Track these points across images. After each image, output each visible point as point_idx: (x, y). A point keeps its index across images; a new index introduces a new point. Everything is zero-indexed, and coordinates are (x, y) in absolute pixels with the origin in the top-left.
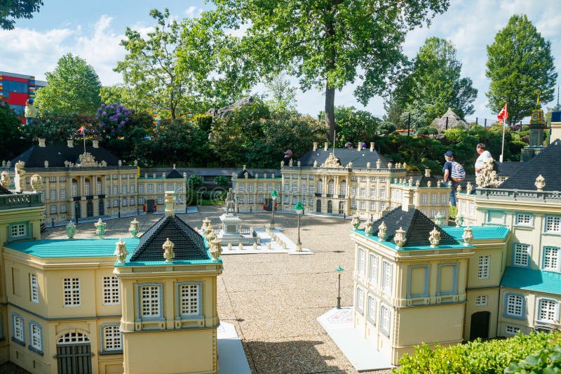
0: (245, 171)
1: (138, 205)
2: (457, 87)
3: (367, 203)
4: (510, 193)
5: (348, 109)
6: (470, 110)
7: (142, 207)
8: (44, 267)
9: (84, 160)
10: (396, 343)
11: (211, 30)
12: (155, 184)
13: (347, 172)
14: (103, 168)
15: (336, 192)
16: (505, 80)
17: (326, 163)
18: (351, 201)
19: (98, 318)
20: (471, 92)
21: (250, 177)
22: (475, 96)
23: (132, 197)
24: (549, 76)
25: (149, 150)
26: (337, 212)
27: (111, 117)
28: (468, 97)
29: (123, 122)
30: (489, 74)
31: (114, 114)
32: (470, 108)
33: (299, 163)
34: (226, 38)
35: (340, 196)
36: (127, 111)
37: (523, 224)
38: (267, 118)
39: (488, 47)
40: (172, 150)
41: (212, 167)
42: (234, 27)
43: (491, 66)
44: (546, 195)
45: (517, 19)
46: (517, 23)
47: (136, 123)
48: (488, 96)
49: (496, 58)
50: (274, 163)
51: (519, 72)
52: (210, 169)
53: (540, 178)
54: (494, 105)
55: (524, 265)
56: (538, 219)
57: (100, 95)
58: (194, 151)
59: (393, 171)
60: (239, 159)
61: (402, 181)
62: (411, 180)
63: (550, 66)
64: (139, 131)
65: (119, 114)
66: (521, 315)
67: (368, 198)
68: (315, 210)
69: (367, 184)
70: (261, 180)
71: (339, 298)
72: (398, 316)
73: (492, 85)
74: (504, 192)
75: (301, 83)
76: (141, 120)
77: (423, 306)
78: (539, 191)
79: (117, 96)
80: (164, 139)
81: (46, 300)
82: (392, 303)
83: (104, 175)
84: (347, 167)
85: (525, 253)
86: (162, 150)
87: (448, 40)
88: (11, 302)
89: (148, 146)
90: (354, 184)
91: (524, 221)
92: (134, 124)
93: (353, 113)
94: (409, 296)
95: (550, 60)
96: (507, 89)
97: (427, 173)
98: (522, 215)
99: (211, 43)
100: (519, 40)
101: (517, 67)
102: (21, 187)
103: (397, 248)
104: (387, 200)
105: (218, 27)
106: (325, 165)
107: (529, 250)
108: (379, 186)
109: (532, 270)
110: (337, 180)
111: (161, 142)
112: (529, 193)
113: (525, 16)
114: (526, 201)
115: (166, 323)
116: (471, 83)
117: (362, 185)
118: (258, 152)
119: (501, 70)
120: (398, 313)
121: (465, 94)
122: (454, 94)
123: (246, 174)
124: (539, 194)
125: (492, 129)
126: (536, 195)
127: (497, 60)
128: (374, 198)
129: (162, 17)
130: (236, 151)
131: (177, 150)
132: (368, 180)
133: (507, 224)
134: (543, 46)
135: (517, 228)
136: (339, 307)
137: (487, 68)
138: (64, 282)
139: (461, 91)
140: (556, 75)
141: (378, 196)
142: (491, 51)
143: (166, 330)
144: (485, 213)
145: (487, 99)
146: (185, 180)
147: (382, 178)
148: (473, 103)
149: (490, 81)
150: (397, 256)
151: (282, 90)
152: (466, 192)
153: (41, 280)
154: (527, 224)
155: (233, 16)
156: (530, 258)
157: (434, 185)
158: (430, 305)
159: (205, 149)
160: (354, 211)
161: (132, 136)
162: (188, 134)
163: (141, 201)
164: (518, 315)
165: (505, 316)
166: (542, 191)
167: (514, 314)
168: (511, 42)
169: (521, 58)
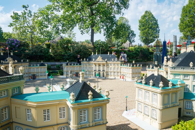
0: (68, 63)
1: (29, 76)
2: (129, 33)
3: (113, 73)
4: (182, 68)
5: (98, 41)
6: (134, 41)
7: (31, 77)
8: (36, 106)
9: (9, 60)
10: (160, 121)
11: (49, 12)
12: (35, 69)
13: (105, 62)
14: (16, 63)
15: (101, 70)
16: (144, 31)
17: (98, 59)
18: (107, 72)
19: (58, 124)
20: (134, 35)
21: (70, 65)
22: (135, 36)
23: (27, 74)
24: (157, 30)
25: (28, 56)
26: (102, 76)
27: (13, 44)
28: (133, 37)
29: (17, 45)
30: (139, 29)
31: (14, 42)
32: (133, 40)
33: (88, 60)
34: (55, 15)
35: (103, 71)
36: (19, 41)
37: (186, 78)
38: (71, 44)
39: (139, 20)
40: (37, 55)
41: (52, 61)
42: (58, 11)
43: (140, 27)
44: (193, 68)
45: (147, 12)
46: (147, 13)
47: (23, 46)
48: (139, 36)
49: (141, 24)
50: (74, 60)
51: (149, 28)
52: (51, 62)
53: (191, 63)
54: (141, 39)
55: (186, 91)
56: (191, 76)
57: (3, 35)
58: (45, 56)
59: (121, 61)
60: (62, 58)
61: (125, 65)
62: (129, 65)
63: (158, 27)
64: (24, 49)
65: (16, 42)
66: (191, 108)
67: (116, 71)
68: (94, 76)
69: (112, 66)
70: (74, 66)
71: (127, 107)
72: (160, 112)
73: (140, 33)
74: (180, 68)
75: (81, 32)
76: (24, 45)
77: (168, 108)
78: (191, 67)
79: (10, 36)
80: (34, 52)
81: (36, 120)
82: (158, 108)
83: (16, 66)
84: (105, 61)
85: (187, 88)
86: (33, 56)
87: (126, 18)
88: (14, 121)
89: (28, 54)
90: (108, 66)
91: (186, 77)
92: (22, 46)
93: (100, 42)
94: (164, 105)
95: (158, 25)
96: (145, 34)
97: (134, 62)
98: (186, 75)
99: (50, 17)
100: (148, 18)
101: (148, 27)
102: (12, 72)
103: (160, 88)
104: (120, 71)
105: (52, 11)
106: (97, 60)
107: (188, 87)
108: (116, 67)
109: (189, 93)
110: (102, 65)
111: (32, 53)
112: (188, 68)
113: (150, 11)
114: (187, 71)
115: (90, 124)
116: (134, 32)
117: (111, 67)
118: (68, 56)
119: (143, 28)
120: (161, 111)
121: (132, 35)
122: (129, 35)
123: (69, 64)
124: (191, 68)
125: (143, 47)
126: (190, 69)
127: (142, 25)
128: (115, 71)
129: (26, 8)
130: (60, 56)
131: (39, 56)
132: (113, 65)
133: (181, 78)
134: (155, 21)
135: (184, 79)
136: (127, 110)
137: (139, 27)
138: (43, 111)
139: (131, 35)
140: (160, 30)
141: (116, 70)
142: (140, 22)
143: (90, 127)
144: (174, 75)
145: (139, 37)
146: (46, 66)
147: (118, 64)
148: (134, 39)
149: (140, 31)
150: (161, 91)
151: (71, 34)
152: (150, 68)
153: (33, 111)
154: (187, 78)
155: (58, 7)
156: (188, 89)
157: (136, 66)
158: (170, 107)
159: (49, 55)
160: (108, 76)
161: (21, 51)
162: (43, 50)
163: (30, 75)
164: (190, 108)
165: (185, 109)
166: (192, 67)
167: (188, 108)
168: (146, 19)
169: (149, 24)
